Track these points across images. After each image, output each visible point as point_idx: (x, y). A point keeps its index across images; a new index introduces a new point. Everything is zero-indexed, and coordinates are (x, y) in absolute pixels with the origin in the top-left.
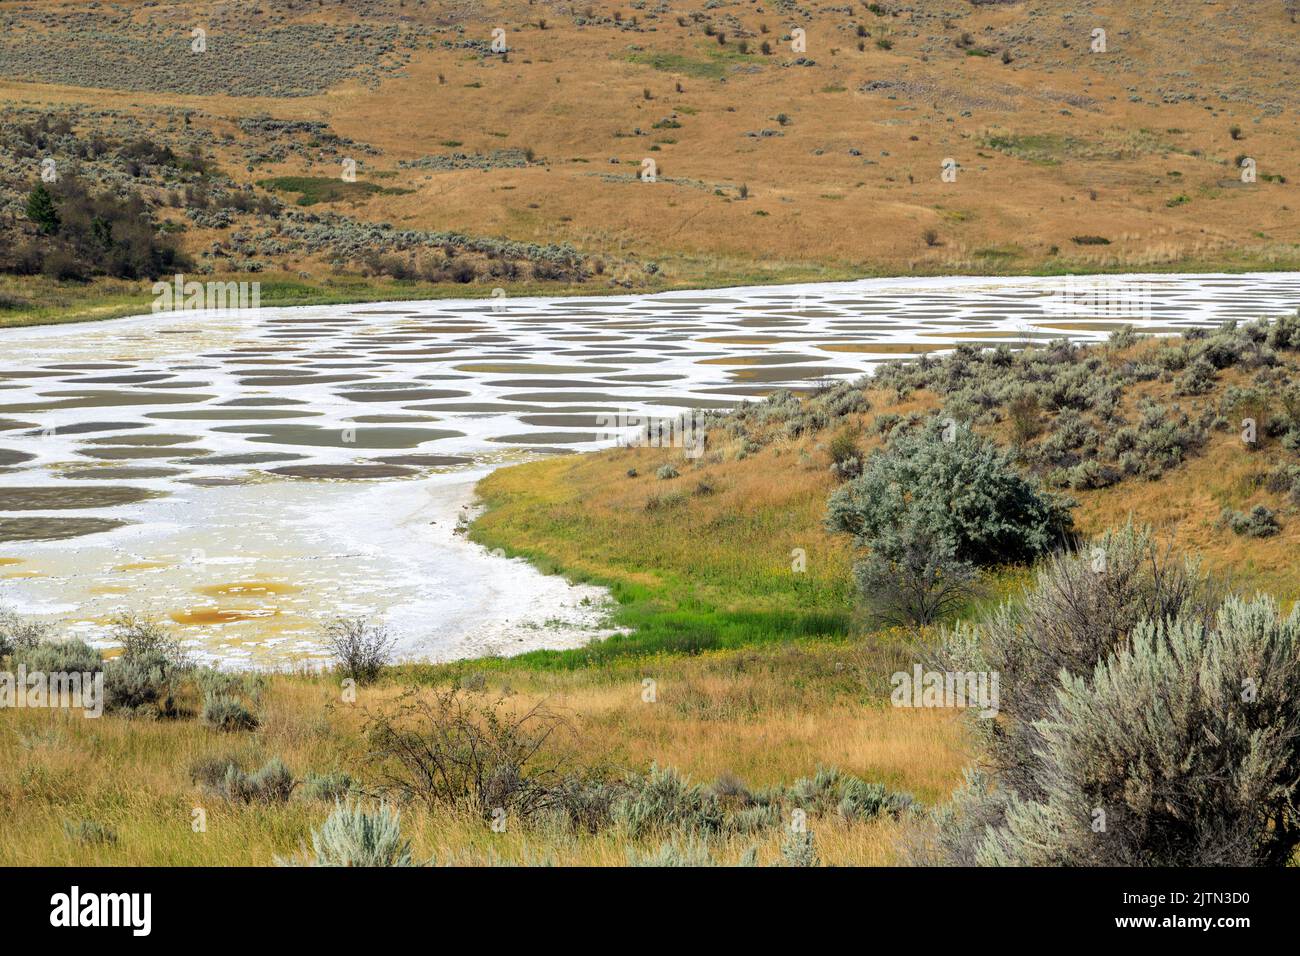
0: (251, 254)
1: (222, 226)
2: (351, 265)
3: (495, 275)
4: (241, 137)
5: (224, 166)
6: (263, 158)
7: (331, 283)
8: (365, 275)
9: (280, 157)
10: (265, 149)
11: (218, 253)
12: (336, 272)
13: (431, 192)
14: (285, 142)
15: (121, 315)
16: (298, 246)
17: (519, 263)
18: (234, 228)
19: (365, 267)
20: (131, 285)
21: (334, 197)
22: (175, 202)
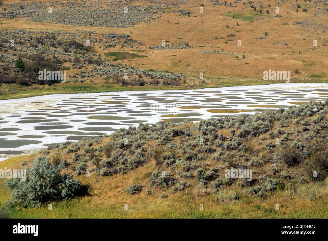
0: (84, 77)
1: (80, 68)
2: (111, 81)
3: (151, 83)
4: (104, 40)
5: (97, 49)
6: (109, 46)
7: (103, 86)
8: (114, 83)
9: (115, 46)
10: (110, 44)
11: (74, 77)
12: (106, 83)
13: (152, 57)
14: (117, 41)
15: (31, 96)
16: (98, 74)
17: (159, 80)
18: (83, 69)
19: (115, 81)
20: (41, 86)
21: (124, 58)
22: (70, 61)
